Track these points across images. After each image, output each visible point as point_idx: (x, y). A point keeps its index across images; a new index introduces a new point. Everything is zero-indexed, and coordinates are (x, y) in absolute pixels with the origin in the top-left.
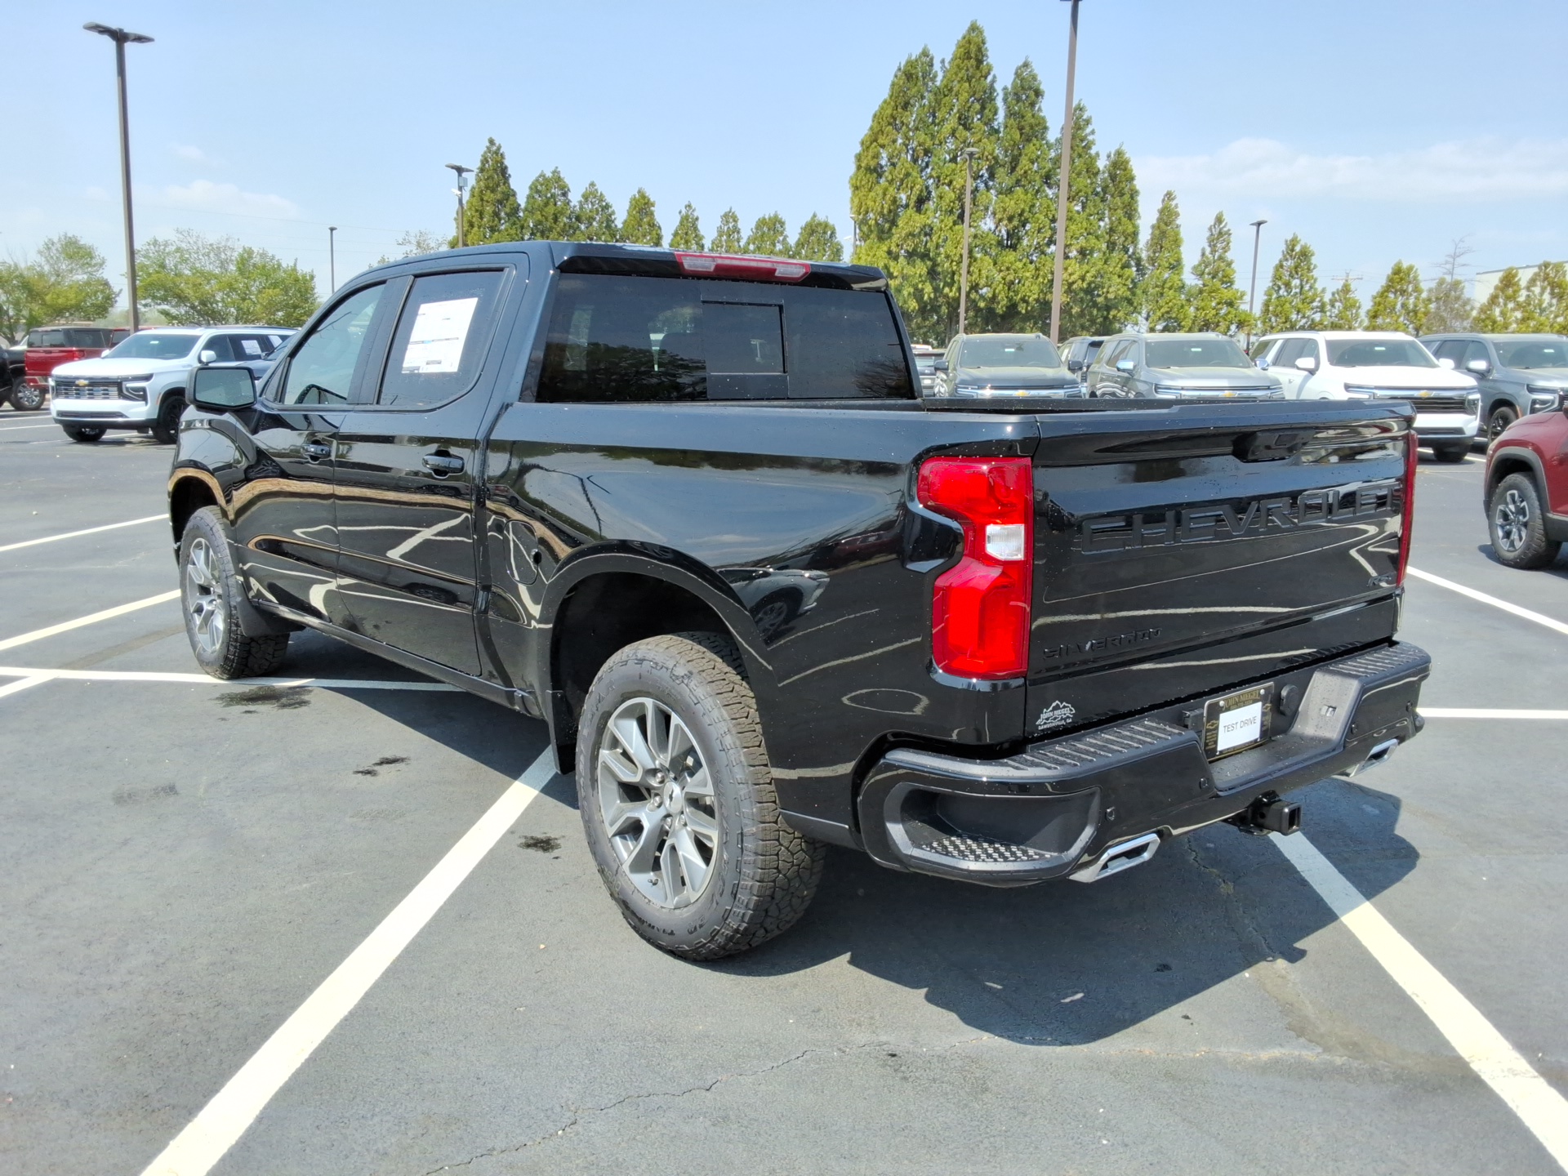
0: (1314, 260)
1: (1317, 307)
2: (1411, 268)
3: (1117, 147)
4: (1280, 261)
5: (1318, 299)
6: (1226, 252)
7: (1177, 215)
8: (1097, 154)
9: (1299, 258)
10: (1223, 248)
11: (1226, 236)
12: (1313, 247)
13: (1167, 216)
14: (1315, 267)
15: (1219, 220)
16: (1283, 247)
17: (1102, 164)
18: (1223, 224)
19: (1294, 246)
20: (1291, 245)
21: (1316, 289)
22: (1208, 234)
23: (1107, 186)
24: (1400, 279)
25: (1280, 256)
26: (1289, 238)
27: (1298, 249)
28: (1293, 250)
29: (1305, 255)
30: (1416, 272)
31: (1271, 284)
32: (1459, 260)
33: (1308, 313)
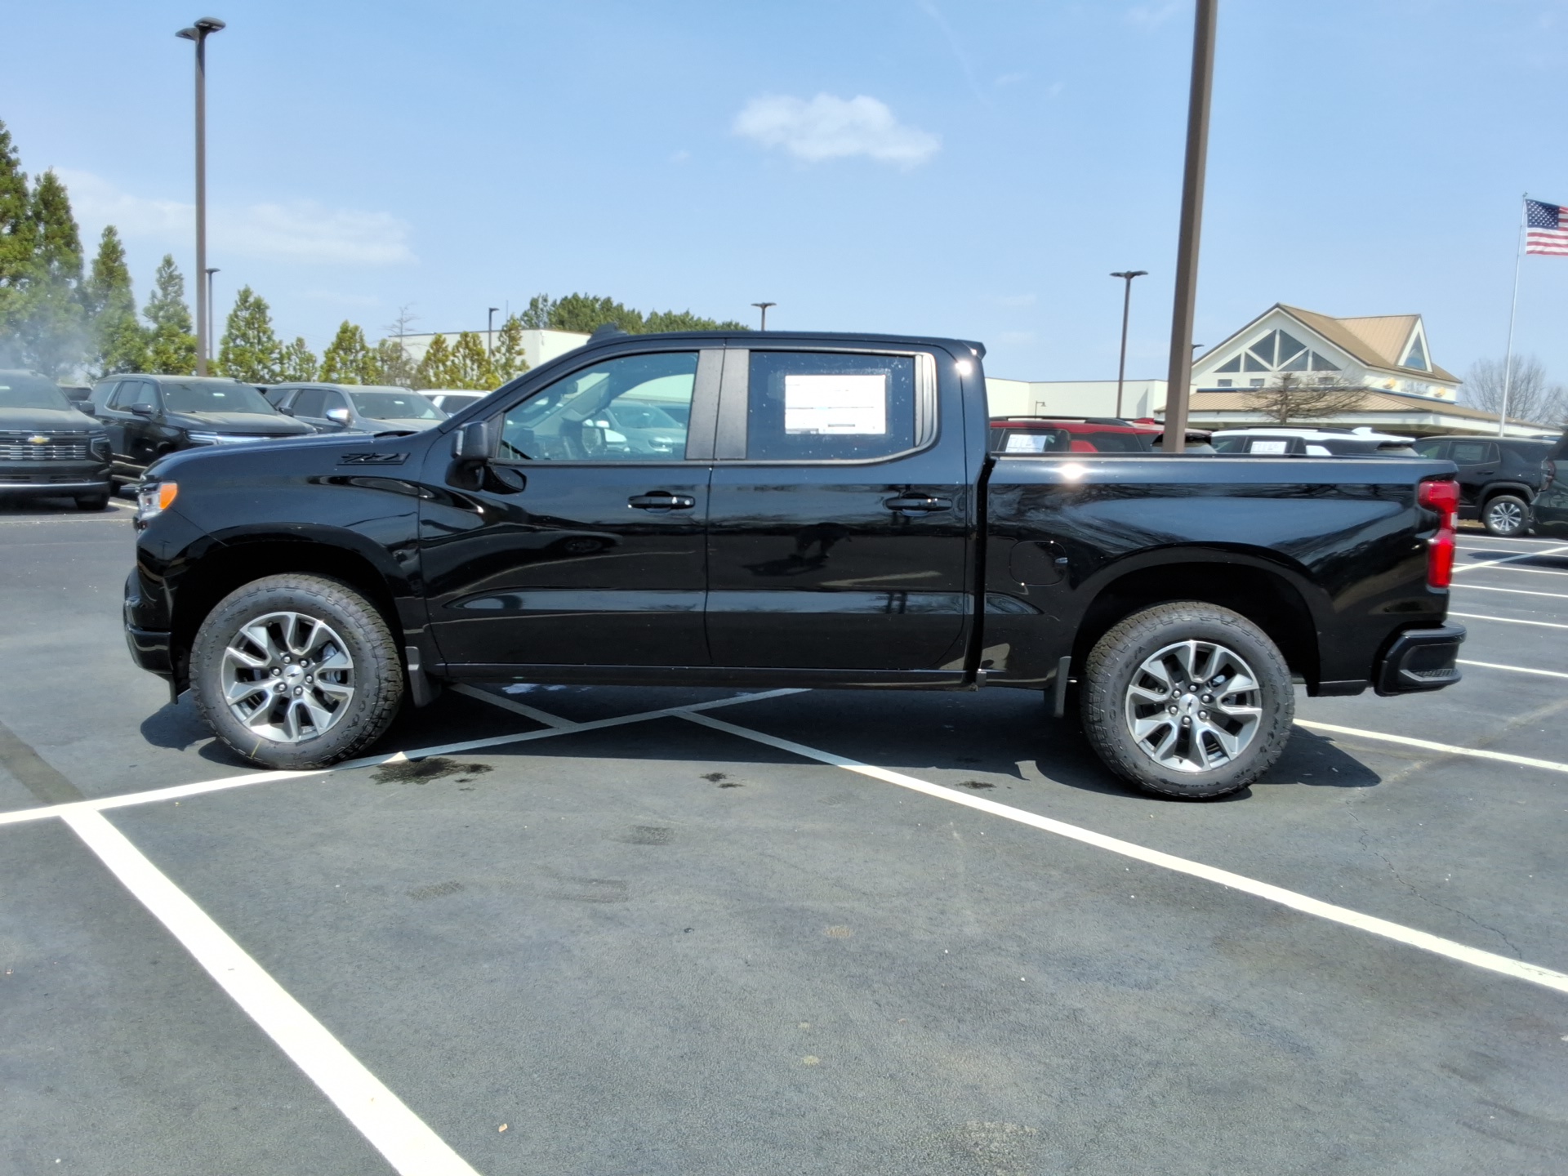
0: (269, 313)
1: (277, 359)
2: (356, 328)
3: (47, 170)
4: (235, 311)
5: (277, 351)
6: (179, 296)
7: (123, 252)
8: (25, 176)
9: (254, 310)
10: (175, 292)
11: (177, 280)
12: (266, 301)
13: (111, 253)
14: (270, 320)
15: (168, 262)
16: (237, 298)
17: (31, 186)
18: (173, 267)
19: (247, 297)
20: (245, 295)
21: (274, 341)
22: (158, 276)
23: (40, 213)
24: (347, 339)
25: (233, 306)
26: (242, 288)
27: (251, 300)
28: (246, 301)
29: (259, 308)
30: (361, 333)
31: (226, 334)
32: (406, 325)
33: (269, 364)
